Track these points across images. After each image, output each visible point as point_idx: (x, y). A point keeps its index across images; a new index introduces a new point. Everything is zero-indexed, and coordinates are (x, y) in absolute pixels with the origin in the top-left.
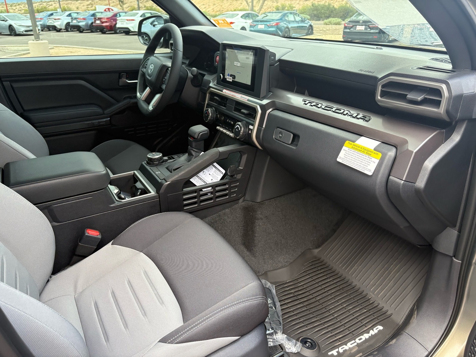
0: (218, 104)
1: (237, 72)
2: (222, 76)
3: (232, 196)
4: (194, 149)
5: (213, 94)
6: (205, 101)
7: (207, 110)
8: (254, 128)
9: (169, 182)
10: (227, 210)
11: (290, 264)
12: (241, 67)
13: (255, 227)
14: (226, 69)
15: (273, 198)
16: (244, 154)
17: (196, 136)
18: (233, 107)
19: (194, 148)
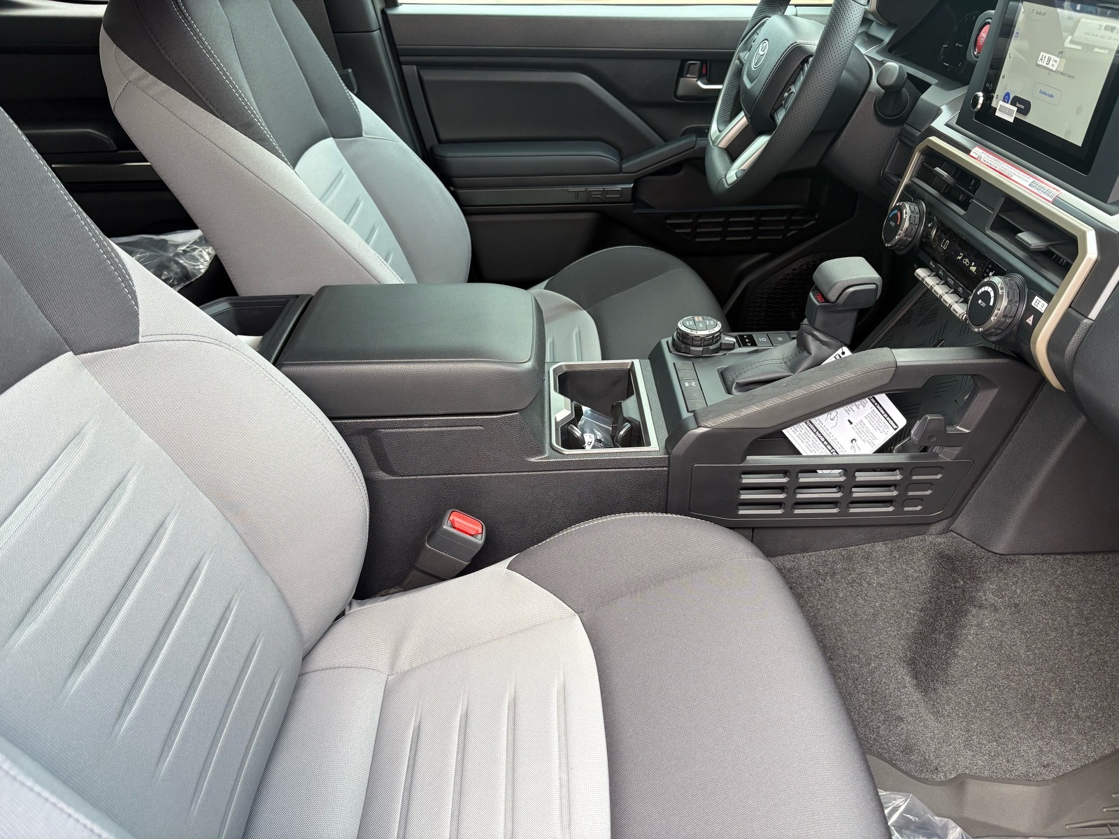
0: (943, 194)
1: (1041, 92)
2: (981, 100)
3: (906, 509)
4: (816, 333)
5: (934, 157)
6: (901, 176)
7: (900, 209)
8: (1049, 311)
9: (706, 429)
10: (880, 548)
11: (1059, 777)
12: (1062, 73)
13: (964, 627)
14: (1004, 77)
15: (1058, 554)
16: (989, 385)
17: (832, 296)
18: (993, 214)
19: (817, 330)
